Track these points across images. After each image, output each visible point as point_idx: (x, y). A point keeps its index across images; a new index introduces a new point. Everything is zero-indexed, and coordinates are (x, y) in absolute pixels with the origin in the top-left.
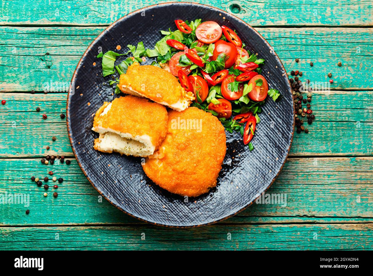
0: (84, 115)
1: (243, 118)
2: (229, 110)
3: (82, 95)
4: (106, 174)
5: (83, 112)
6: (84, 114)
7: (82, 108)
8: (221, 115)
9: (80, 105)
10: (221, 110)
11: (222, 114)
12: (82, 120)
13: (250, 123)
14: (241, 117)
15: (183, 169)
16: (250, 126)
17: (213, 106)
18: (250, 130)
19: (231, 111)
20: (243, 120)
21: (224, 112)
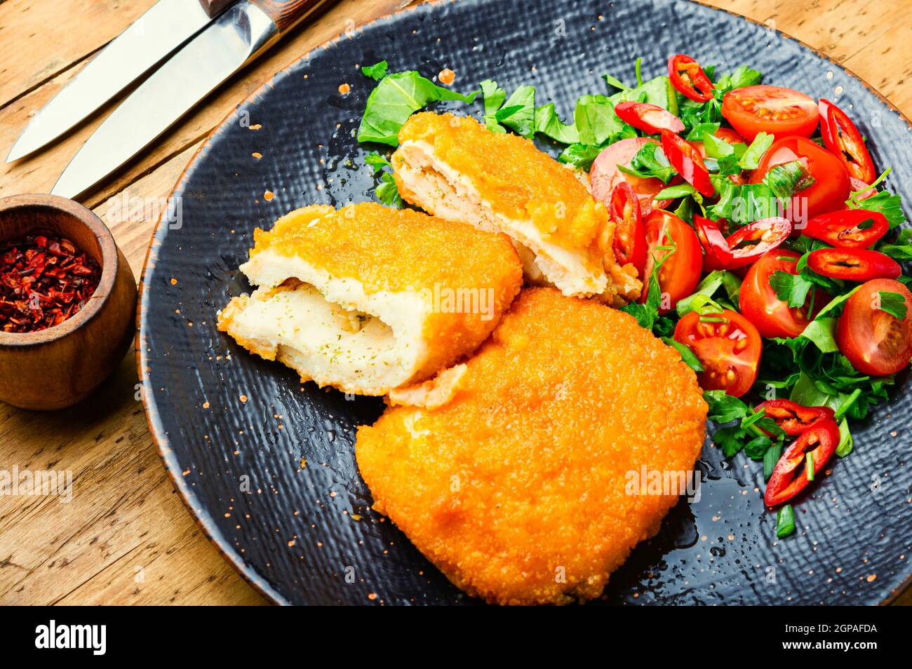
0: (234, 218)
1: (794, 415)
2: (748, 360)
3: (258, 156)
4: (216, 416)
5: (235, 208)
6: (235, 213)
7: (239, 195)
8: (713, 375)
9: (236, 182)
10: (717, 354)
11: (719, 375)
12: (221, 230)
13: (812, 439)
14: (788, 410)
15: (498, 466)
16: (810, 448)
17: (694, 330)
18: (805, 460)
19: (753, 366)
20: (790, 424)
21: (725, 363)
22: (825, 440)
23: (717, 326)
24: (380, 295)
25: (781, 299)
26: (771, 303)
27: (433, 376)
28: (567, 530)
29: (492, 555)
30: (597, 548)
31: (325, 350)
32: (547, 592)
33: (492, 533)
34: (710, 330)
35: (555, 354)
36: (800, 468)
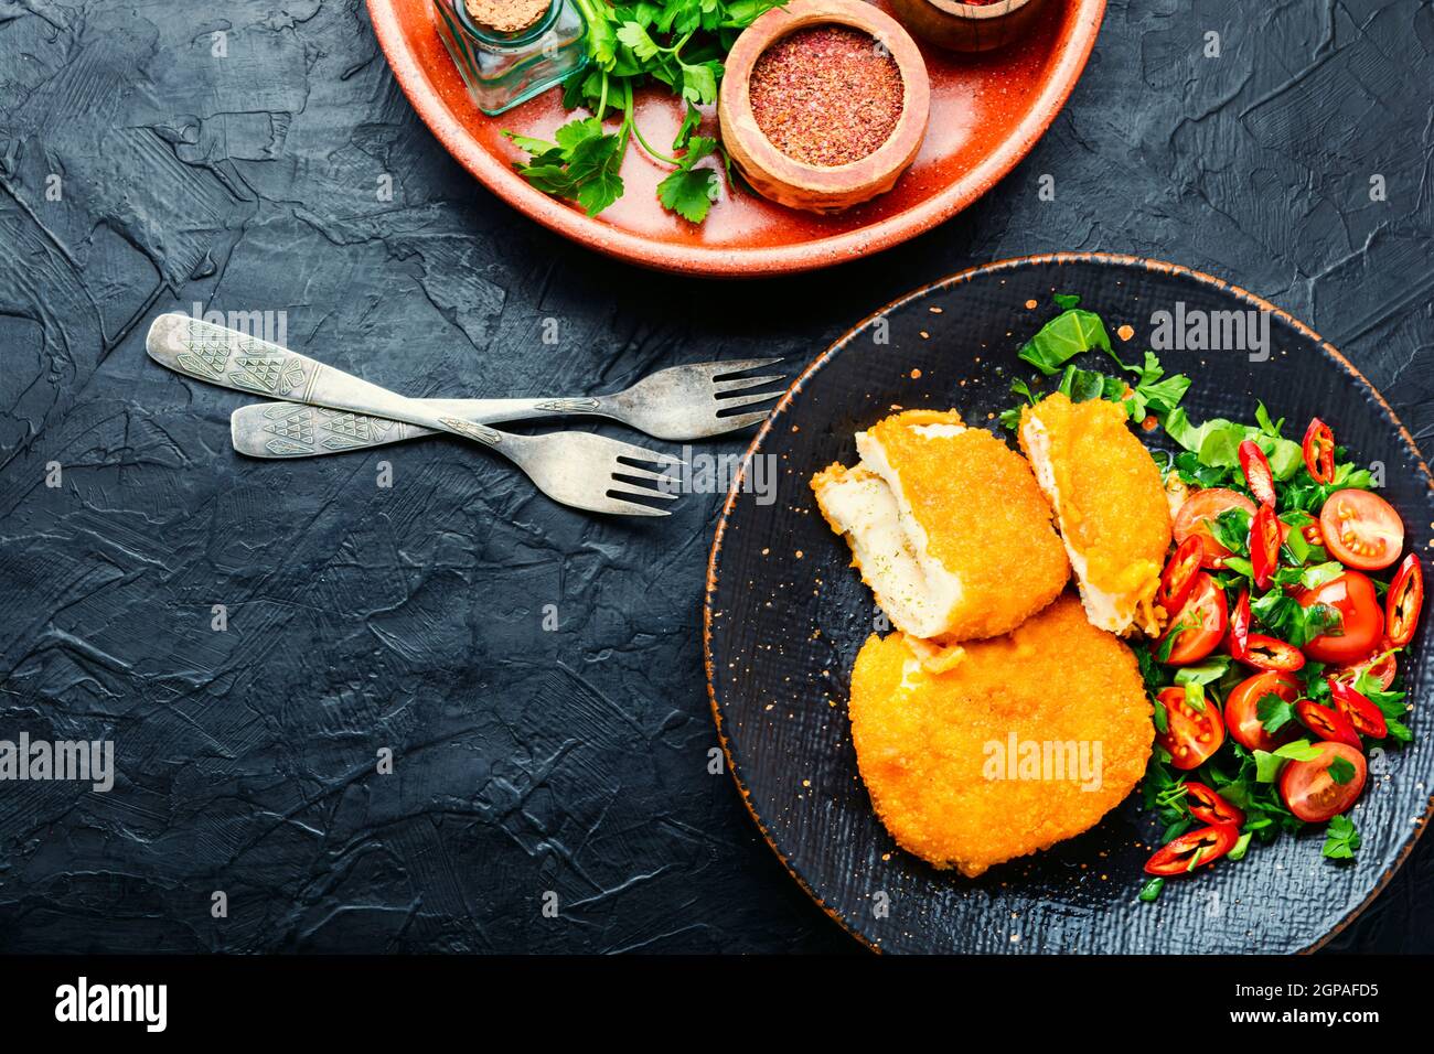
1: (1212, 806)
2: (1204, 751)
8: (1171, 739)
10: (1183, 729)
11: (1175, 743)
13: (1212, 837)
14: (1211, 800)
15: (947, 752)
16: (1204, 843)
17: (1177, 701)
18: (1194, 851)
19: (1204, 757)
20: (1205, 811)
21: (1185, 741)
22: (1221, 843)
23: (1195, 713)
24: (936, 561)
25: (1259, 719)
26: (1248, 720)
27: (943, 645)
28: (973, 824)
29: (908, 810)
30: (989, 848)
31: (880, 562)
32: (934, 857)
33: (917, 796)
34: (1189, 712)
35: (1048, 676)
36: (1187, 855)
